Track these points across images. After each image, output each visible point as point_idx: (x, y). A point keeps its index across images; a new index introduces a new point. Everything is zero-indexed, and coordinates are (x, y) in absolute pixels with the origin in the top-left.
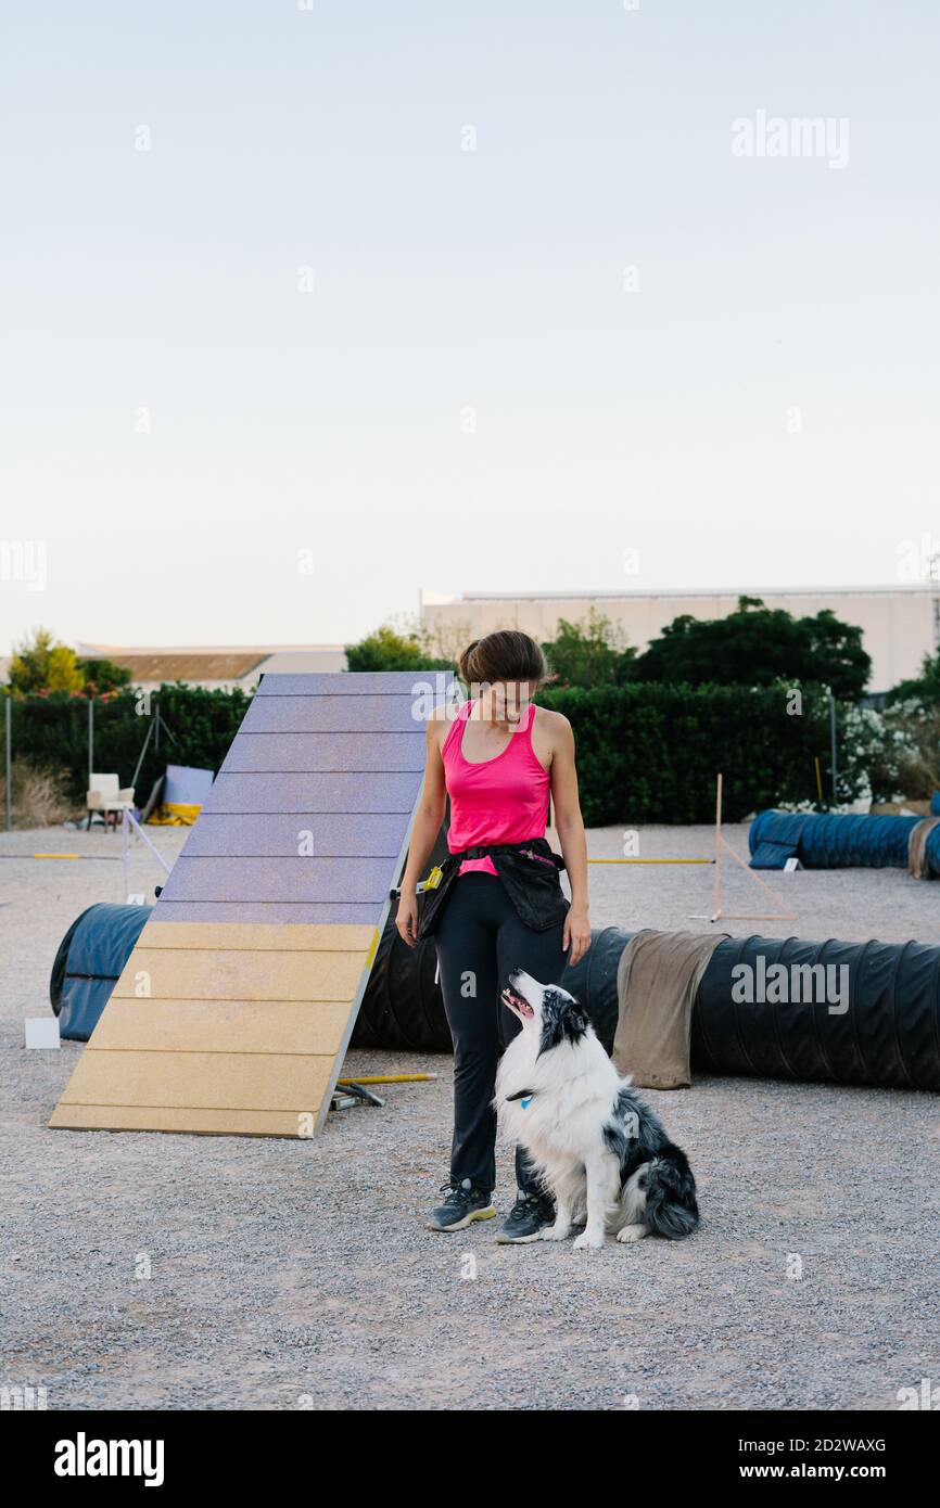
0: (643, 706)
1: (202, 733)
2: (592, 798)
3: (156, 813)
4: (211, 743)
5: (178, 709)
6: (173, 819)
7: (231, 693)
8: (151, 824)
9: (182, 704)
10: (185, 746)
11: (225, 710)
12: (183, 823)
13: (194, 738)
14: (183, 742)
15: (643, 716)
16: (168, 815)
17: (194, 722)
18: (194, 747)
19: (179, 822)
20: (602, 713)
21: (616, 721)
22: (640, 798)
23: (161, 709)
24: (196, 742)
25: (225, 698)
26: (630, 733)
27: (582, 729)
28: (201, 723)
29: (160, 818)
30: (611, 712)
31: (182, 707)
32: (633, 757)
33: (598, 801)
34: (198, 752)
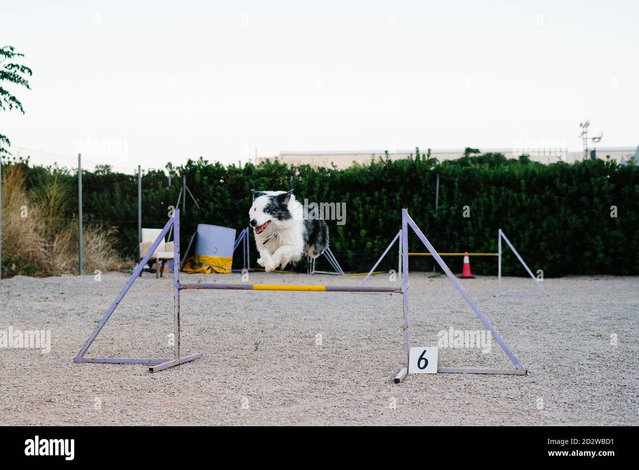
0: (596, 177)
1: (222, 200)
2: (552, 253)
3: (189, 263)
4: (230, 208)
5: (202, 180)
6: (205, 268)
7: (243, 167)
8: (186, 272)
9: (204, 175)
10: (209, 210)
11: (241, 181)
12: (213, 271)
13: (215, 203)
14: (207, 207)
15: (596, 184)
16: (200, 265)
17: (215, 192)
18: (216, 209)
19: (210, 270)
20: (562, 182)
21: (573, 190)
22: (595, 254)
23: (187, 179)
24: (217, 206)
25: (238, 171)
26: (583, 199)
27: (543, 196)
28: (220, 191)
29: (192, 267)
30: (569, 181)
31: (206, 178)
32: (587, 219)
33: (558, 256)
34: (219, 214)
